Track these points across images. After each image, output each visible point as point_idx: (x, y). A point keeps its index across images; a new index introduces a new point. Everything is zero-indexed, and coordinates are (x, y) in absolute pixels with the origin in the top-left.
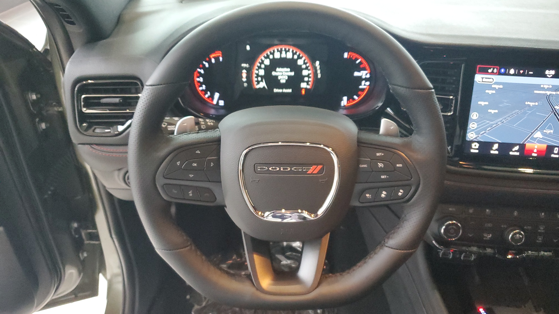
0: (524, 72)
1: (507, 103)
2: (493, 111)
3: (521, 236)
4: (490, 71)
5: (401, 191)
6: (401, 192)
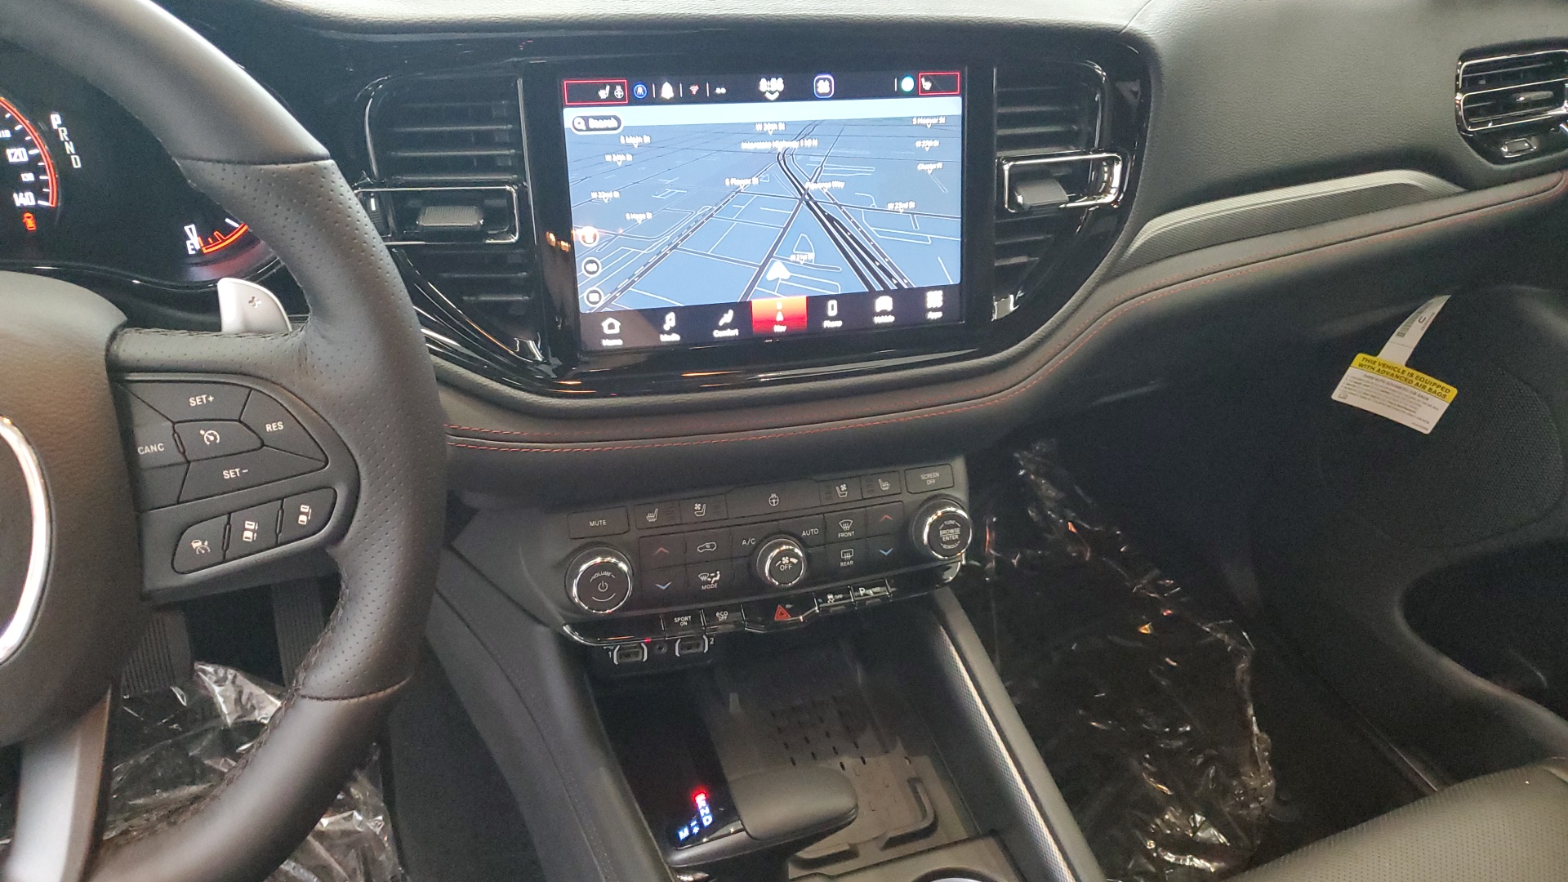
0: (702, 90)
1: (672, 186)
2: (639, 218)
3: (795, 561)
4: (603, 94)
5: (306, 511)
6: (306, 514)
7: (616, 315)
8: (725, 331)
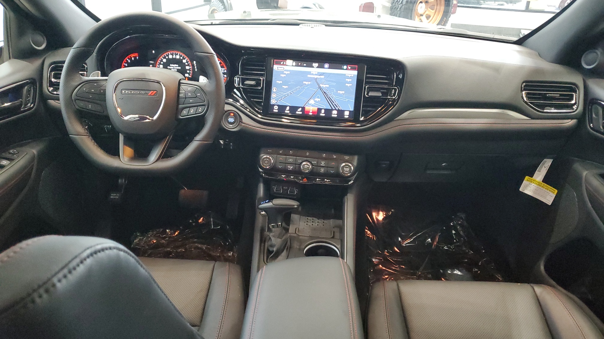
0: (301, 64)
1: (292, 82)
2: (285, 87)
3: (308, 166)
4: (282, 63)
6: (201, 110)
7: (278, 105)
8: (299, 112)
